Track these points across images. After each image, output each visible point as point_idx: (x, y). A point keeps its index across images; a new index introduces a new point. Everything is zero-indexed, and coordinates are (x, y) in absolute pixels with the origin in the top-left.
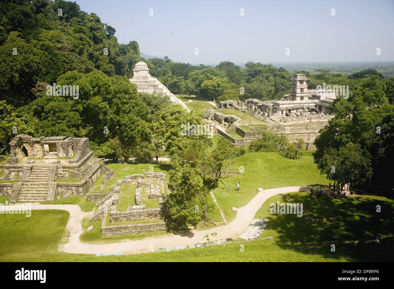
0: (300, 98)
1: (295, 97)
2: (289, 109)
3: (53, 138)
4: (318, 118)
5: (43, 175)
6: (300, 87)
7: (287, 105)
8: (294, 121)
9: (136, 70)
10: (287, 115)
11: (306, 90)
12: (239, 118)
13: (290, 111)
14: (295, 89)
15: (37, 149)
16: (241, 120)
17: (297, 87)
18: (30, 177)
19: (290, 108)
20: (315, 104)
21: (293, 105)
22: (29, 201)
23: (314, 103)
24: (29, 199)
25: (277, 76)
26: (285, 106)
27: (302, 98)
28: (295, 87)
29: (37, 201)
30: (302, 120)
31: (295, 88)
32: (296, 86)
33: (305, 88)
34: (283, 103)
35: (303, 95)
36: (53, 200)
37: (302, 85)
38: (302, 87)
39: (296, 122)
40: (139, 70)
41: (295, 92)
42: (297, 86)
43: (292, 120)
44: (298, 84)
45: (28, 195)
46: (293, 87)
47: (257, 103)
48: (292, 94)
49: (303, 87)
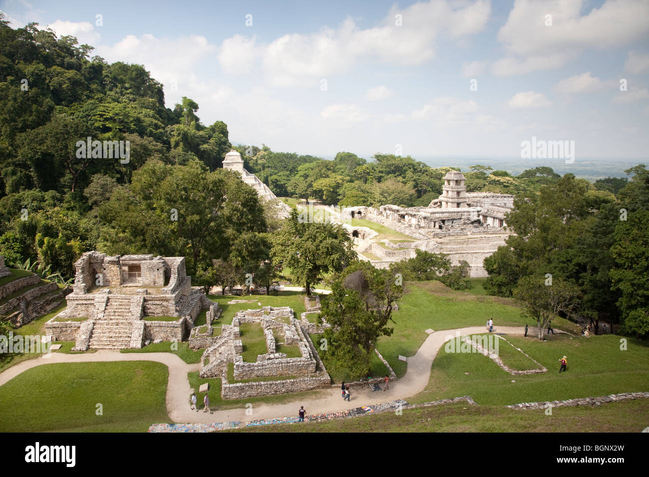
0: (456, 204)
1: (449, 204)
2: (443, 219)
3: (135, 257)
4: (484, 232)
5: (123, 310)
6: (456, 189)
7: (440, 214)
8: (452, 236)
9: (227, 162)
10: (441, 227)
11: (464, 194)
12: (373, 232)
14: (450, 192)
15: (112, 273)
16: (377, 234)
17: (452, 190)
18: (105, 313)
21: (446, 215)
22: (105, 347)
23: (476, 212)
24: (105, 345)
27: (458, 204)
29: (116, 347)
30: (462, 234)
31: (449, 190)
33: (463, 191)
34: (435, 211)
35: (460, 200)
36: (139, 346)
37: (459, 187)
38: (459, 190)
39: (455, 237)
40: (230, 162)
41: (449, 196)
42: (452, 188)
43: (449, 235)
45: (103, 339)
46: (446, 190)
47: (398, 211)
48: (445, 199)
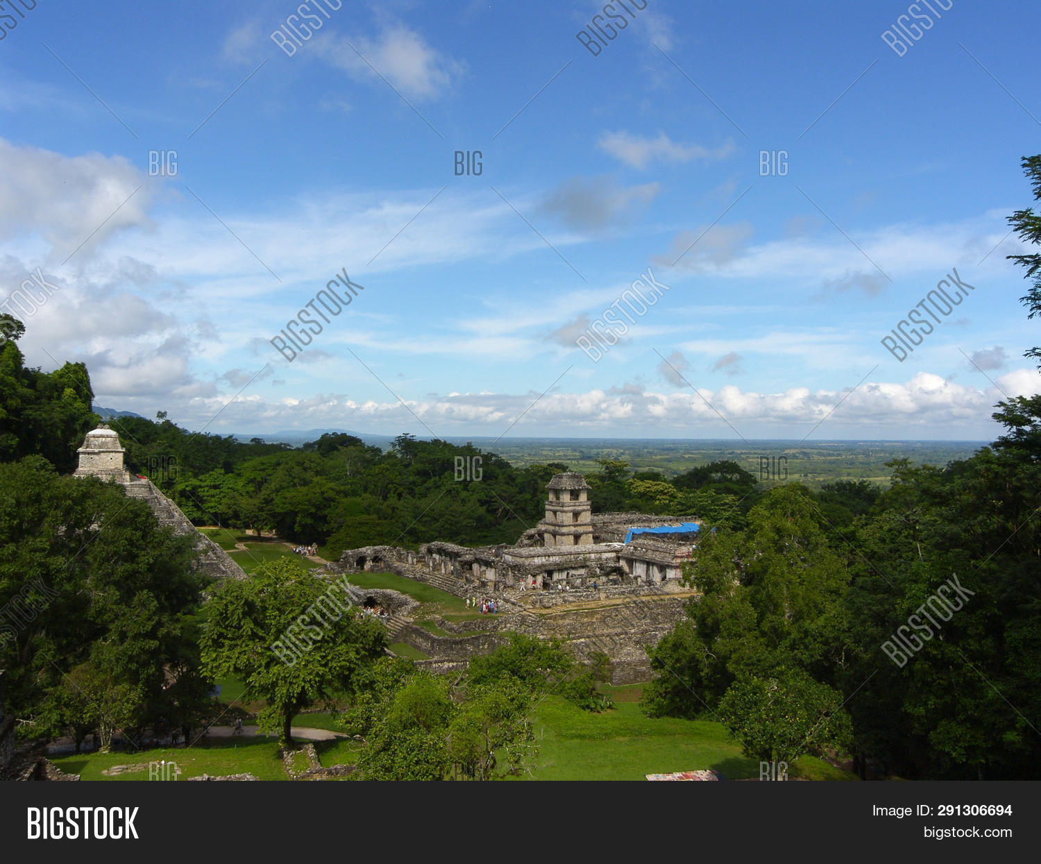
0: (572, 538)
1: (558, 537)
2: (547, 568)
6: (570, 508)
7: (544, 559)
8: (571, 602)
9: (88, 450)
10: (546, 586)
11: (586, 517)
12: (409, 599)
13: (551, 573)
14: (559, 513)
16: (418, 603)
17: (564, 509)
19: (552, 568)
20: (613, 555)
21: (557, 560)
23: (612, 552)
26: (538, 561)
27: (577, 538)
28: (557, 508)
31: (557, 510)
32: (562, 505)
33: (584, 511)
34: (531, 553)
35: (579, 529)
37: (577, 502)
38: (577, 508)
39: (575, 604)
40: (96, 451)
41: (558, 521)
42: (565, 504)
43: (565, 601)
44: (567, 499)
46: (552, 510)
47: (457, 555)
48: (551, 527)
49: (580, 508)
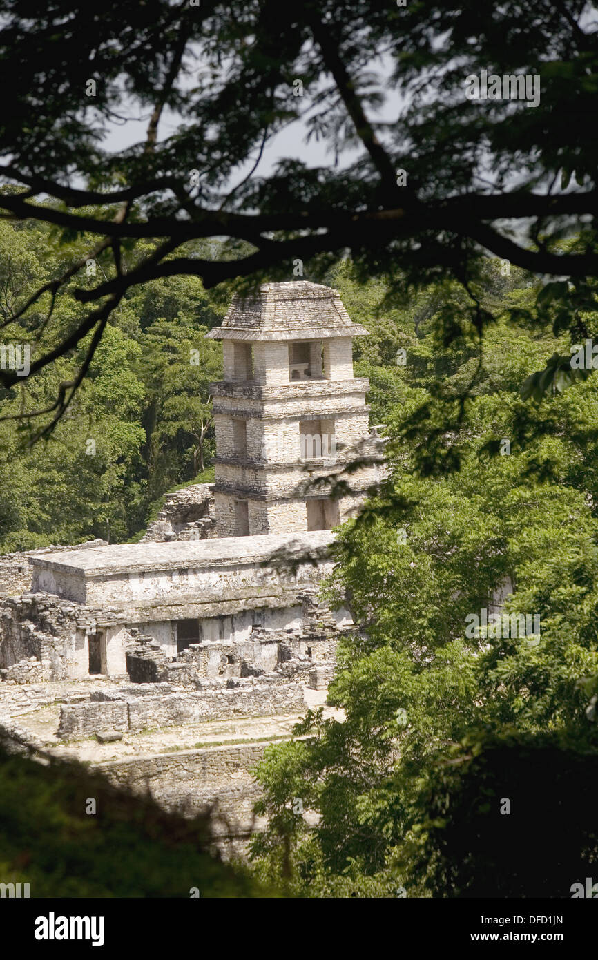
1: (253, 506)
2: (180, 613)
6: (294, 407)
7: (164, 582)
10: (140, 670)
13: (188, 632)
14: (251, 423)
17: (271, 409)
19: (194, 612)
21: (213, 581)
25: (171, 315)
26: (141, 590)
28: (247, 405)
31: (246, 415)
32: (260, 398)
33: (342, 414)
37: (316, 387)
38: (316, 406)
41: (252, 453)
42: (268, 395)
44: (277, 377)
46: (231, 413)
48: (232, 475)
49: (330, 405)
